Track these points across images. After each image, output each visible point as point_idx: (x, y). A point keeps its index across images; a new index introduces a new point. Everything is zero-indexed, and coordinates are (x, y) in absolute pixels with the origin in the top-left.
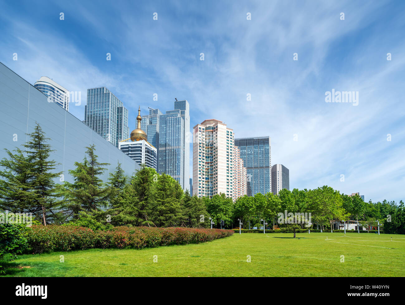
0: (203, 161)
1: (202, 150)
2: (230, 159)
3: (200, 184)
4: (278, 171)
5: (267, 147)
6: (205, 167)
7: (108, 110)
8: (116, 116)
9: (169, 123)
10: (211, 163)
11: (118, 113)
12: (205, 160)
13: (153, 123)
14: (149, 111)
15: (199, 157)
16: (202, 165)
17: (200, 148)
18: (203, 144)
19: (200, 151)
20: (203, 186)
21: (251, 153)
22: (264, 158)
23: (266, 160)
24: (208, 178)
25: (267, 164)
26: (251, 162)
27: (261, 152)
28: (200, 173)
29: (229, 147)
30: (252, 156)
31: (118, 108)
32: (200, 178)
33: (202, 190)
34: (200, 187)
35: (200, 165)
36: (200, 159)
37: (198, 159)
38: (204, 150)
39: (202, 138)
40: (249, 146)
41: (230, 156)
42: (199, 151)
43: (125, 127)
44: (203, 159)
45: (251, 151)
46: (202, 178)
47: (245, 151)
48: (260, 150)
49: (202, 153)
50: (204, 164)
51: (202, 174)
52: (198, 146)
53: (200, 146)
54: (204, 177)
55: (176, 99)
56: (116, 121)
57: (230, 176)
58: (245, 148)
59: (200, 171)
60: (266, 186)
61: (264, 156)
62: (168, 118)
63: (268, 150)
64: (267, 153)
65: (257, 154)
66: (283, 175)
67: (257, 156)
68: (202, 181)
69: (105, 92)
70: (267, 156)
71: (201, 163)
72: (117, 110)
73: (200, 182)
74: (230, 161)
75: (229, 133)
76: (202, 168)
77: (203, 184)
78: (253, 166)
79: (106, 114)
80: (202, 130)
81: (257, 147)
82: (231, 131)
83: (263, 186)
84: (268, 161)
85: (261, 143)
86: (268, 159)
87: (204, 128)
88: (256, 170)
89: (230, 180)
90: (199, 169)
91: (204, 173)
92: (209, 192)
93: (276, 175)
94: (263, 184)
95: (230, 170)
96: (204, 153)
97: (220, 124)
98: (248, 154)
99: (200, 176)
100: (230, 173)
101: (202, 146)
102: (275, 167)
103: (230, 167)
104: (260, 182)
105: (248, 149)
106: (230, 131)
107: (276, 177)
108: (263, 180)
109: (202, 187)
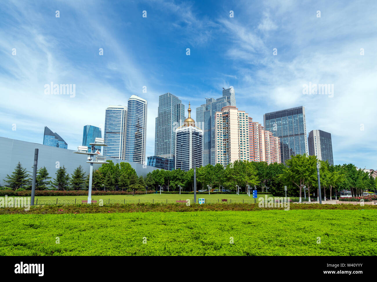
0: (221, 139)
1: (220, 130)
2: (243, 134)
3: (219, 156)
4: (315, 137)
5: (301, 116)
6: (222, 143)
7: (171, 108)
8: (177, 111)
9: (218, 108)
10: (228, 139)
11: (177, 108)
12: (223, 137)
13: (208, 109)
14: (206, 101)
15: (217, 136)
16: (220, 142)
17: (219, 129)
18: (221, 126)
19: (219, 132)
20: (222, 158)
21: (286, 123)
22: (298, 126)
23: (300, 127)
24: (226, 152)
25: (302, 131)
26: (286, 131)
27: (296, 121)
28: (218, 148)
29: (242, 125)
30: (287, 126)
31: (178, 105)
32: (218, 152)
33: (220, 161)
34: (219, 159)
35: (218, 142)
36: (218, 137)
37: (217, 137)
38: (221, 131)
39: (220, 121)
40: (284, 117)
41: (243, 132)
42: (217, 131)
43: (182, 117)
44: (221, 137)
45: (285, 121)
46: (220, 152)
47: (281, 122)
48: (295, 120)
49: (220, 133)
50: (222, 141)
51: (220, 149)
52: (217, 128)
53: (218, 128)
54: (222, 151)
55: (223, 88)
56: (176, 114)
57: (243, 149)
58: (280, 119)
59: (218, 147)
60: (302, 151)
61: (299, 124)
62: (217, 104)
63: (302, 118)
64: (301, 121)
65: (292, 123)
66: (321, 140)
67: (292, 125)
68: (220, 154)
69: (169, 96)
70: (301, 124)
71: (220, 141)
72: (177, 107)
73: (219, 155)
74: (243, 137)
75: (241, 114)
76: (220, 144)
77: (221, 157)
78: (288, 135)
79: (170, 111)
80: (219, 116)
81: (291, 117)
82: (244, 113)
83: (299, 151)
84: (303, 128)
85: (295, 114)
86: (303, 127)
87: (222, 114)
88: (292, 138)
89: (243, 152)
90: (217, 146)
91: (222, 148)
92: (227, 162)
93: (313, 140)
94: (299, 149)
95: (243, 144)
96: (222, 133)
97: (231, 109)
98: (284, 125)
99: (219, 150)
100: (243, 146)
101: (220, 128)
102: (311, 133)
103: (243, 142)
104: (296, 148)
105: (283, 120)
106: (242, 113)
107: (313, 142)
108: (299, 146)
109: (220, 159)
